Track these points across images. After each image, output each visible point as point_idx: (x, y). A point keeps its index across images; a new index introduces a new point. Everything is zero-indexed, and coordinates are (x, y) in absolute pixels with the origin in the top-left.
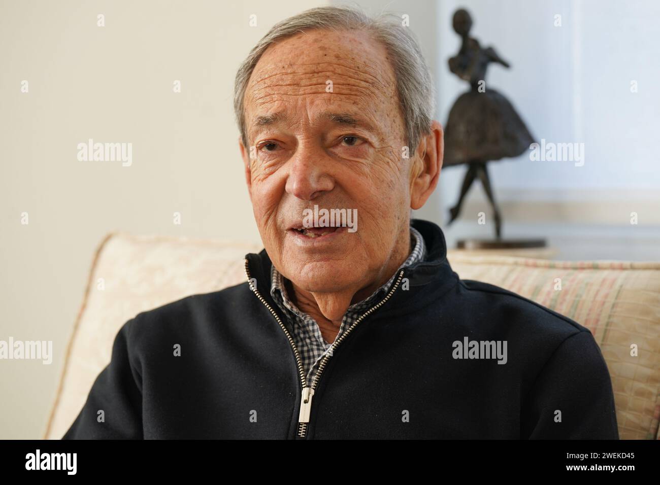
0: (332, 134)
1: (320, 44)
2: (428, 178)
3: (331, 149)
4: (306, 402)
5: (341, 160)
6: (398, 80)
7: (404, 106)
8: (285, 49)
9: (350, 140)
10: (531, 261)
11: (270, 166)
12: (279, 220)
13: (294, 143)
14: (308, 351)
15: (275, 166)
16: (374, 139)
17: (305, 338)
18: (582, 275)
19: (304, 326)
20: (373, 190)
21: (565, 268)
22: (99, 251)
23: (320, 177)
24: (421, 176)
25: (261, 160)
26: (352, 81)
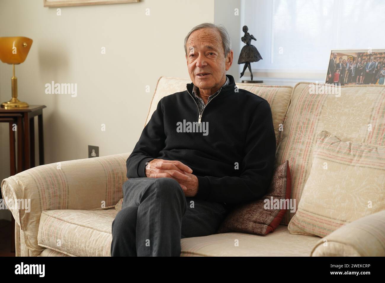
0: (207, 53)
1: (204, 32)
2: (230, 63)
3: (207, 56)
4: (200, 118)
5: (209, 59)
6: (223, 40)
7: (224, 46)
8: (196, 33)
9: (211, 54)
10: (257, 85)
11: (193, 60)
12: (194, 73)
13: (198, 54)
14: (201, 107)
15: (194, 60)
16: (217, 53)
17: (200, 104)
18: (269, 88)
19: (200, 101)
20: (217, 66)
21: (265, 87)
22: (159, 80)
23: (204, 62)
24: (228, 63)
25: (190, 59)
26: (212, 39)
